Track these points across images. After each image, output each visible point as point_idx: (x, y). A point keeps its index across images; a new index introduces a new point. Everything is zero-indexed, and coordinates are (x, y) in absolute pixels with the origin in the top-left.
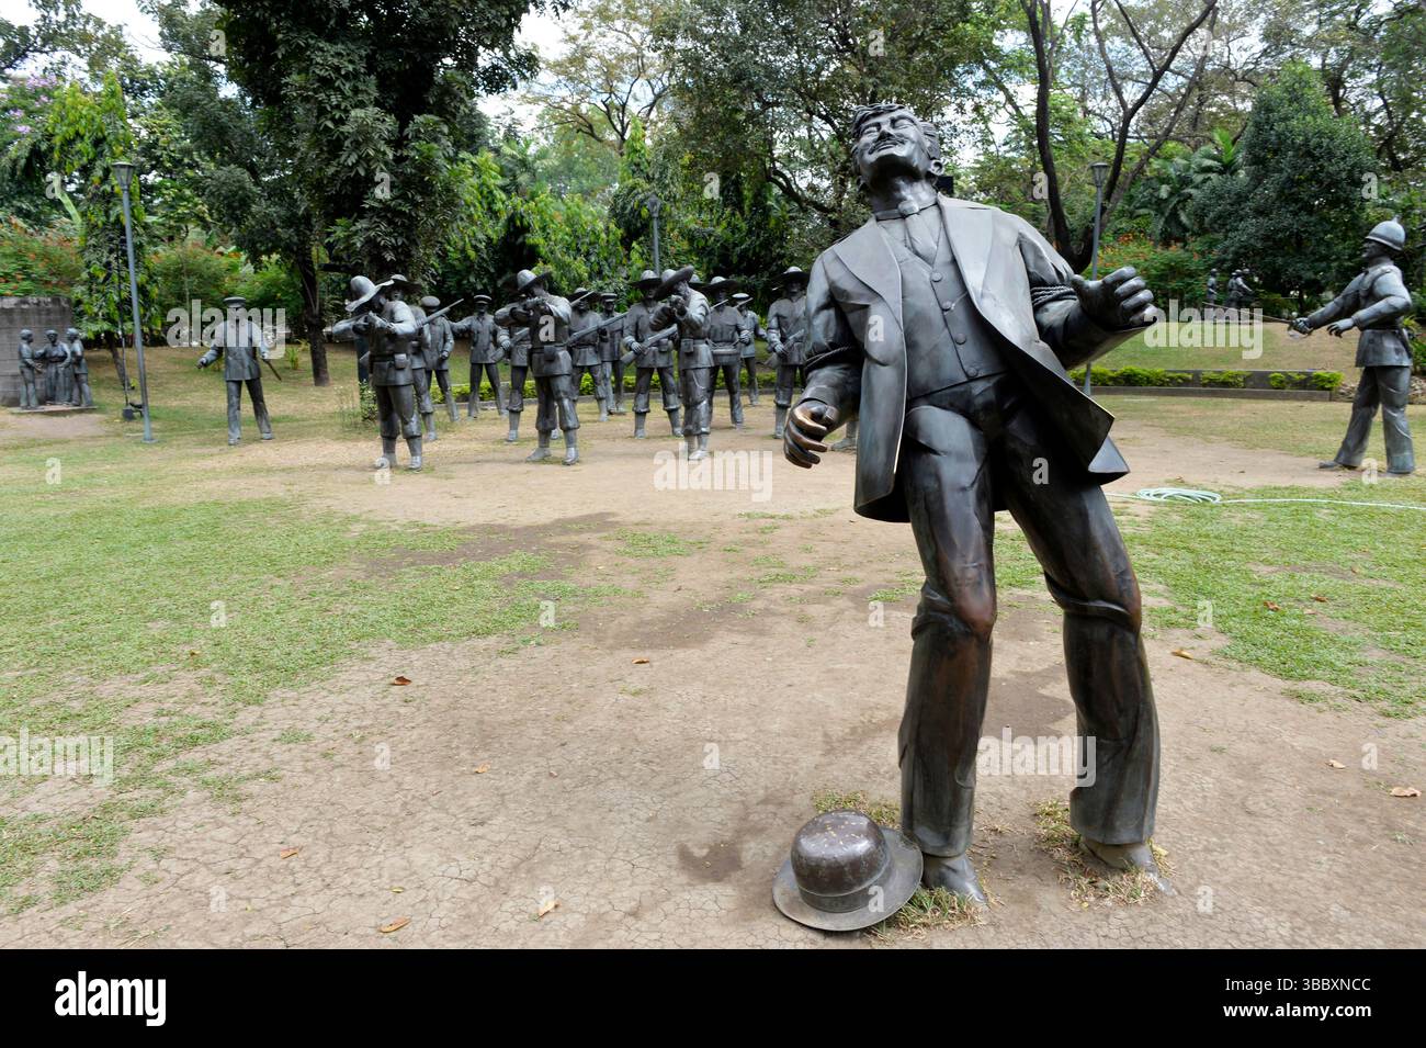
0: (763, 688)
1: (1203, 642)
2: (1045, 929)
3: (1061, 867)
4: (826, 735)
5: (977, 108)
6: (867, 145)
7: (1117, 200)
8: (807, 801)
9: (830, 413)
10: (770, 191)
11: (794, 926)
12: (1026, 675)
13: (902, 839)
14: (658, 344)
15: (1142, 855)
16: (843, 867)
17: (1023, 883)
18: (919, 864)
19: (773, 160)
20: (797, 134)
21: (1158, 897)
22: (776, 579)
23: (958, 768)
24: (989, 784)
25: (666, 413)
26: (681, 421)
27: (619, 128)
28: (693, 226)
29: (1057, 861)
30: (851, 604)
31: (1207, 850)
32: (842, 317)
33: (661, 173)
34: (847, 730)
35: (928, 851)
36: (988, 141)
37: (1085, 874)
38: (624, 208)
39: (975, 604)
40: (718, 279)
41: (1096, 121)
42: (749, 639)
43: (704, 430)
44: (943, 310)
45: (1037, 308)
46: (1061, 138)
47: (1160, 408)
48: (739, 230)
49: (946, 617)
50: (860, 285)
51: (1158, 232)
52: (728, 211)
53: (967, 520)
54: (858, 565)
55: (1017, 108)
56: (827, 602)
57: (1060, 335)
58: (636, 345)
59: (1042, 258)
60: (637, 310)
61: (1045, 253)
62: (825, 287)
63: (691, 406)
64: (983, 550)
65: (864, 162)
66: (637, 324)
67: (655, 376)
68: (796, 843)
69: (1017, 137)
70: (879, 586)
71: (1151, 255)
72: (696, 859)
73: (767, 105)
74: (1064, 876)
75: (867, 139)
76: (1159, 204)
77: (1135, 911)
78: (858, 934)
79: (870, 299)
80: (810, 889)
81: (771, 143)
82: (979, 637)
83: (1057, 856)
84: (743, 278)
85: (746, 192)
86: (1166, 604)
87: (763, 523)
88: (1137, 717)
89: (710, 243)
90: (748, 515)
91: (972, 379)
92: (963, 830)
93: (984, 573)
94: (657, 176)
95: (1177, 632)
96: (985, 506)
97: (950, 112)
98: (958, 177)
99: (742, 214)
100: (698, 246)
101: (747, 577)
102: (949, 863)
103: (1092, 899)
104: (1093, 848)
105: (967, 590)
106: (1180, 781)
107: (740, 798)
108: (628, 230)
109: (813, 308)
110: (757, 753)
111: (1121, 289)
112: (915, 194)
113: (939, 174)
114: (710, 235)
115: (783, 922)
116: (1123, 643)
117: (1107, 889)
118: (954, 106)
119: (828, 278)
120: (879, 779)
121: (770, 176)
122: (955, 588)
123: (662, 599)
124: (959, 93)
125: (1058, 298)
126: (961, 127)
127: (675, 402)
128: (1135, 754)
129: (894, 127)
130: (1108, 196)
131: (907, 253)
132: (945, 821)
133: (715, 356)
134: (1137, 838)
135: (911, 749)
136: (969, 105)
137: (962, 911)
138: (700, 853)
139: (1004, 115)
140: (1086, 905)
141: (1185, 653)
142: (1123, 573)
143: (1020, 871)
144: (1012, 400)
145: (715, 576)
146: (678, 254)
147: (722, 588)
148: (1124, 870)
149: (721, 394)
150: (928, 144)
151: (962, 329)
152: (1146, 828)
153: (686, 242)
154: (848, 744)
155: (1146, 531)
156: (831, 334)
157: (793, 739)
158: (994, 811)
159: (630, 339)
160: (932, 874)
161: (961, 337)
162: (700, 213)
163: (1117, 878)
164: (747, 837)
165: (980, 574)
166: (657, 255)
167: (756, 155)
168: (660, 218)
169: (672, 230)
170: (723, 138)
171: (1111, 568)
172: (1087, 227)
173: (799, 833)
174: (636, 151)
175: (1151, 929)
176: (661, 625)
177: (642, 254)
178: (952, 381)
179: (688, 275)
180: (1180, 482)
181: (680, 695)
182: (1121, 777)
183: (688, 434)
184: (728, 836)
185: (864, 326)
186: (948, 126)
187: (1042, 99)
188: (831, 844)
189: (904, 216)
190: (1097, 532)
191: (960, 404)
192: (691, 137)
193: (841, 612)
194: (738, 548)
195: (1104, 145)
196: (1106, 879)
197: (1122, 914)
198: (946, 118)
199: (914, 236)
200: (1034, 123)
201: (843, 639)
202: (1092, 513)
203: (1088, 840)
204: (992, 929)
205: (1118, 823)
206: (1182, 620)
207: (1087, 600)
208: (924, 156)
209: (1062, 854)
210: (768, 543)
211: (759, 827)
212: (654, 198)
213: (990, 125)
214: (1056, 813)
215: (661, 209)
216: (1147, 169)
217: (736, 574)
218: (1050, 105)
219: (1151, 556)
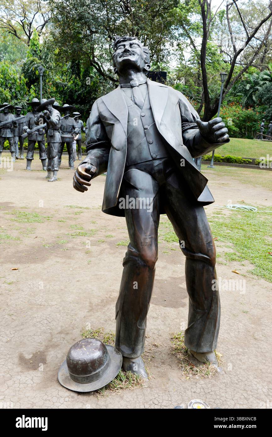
0: (67, 282)
1: (244, 267)
2: (171, 389)
3: (179, 361)
4: (90, 303)
5: (178, 45)
6: (119, 54)
7: (229, 89)
8: (79, 332)
9: (93, 169)
10: (92, 69)
11: (65, 390)
12: (174, 278)
13: (115, 350)
14: (38, 130)
15: (212, 357)
16: (88, 364)
17: (164, 368)
18: (121, 362)
19: (94, 57)
20: (104, 47)
21: (217, 374)
22: (79, 235)
23: (138, 322)
24: (155, 325)
25: (40, 160)
26: (47, 164)
27: (28, 33)
28: (58, 81)
29: (178, 359)
30: (108, 246)
31: (238, 354)
32: (103, 128)
33: (45, 56)
34: (100, 301)
35: (125, 356)
36: (182, 59)
37: (189, 364)
38: (28, 70)
39: (149, 253)
40: (66, 105)
41: (225, 56)
42: (63, 260)
43: (56, 169)
44: (145, 129)
45: (184, 131)
46: (210, 61)
47: (239, 172)
48: (78, 85)
49: (137, 259)
50: (112, 115)
51: (244, 103)
52: (74, 76)
53: (148, 219)
54: (114, 230)
55: (194, 47)
56: (98, 245)
57: (191, 143)
58: (28, 130)
59: (187, 110)
60: (30, 115)
61: (189, 109)
62: (97, 114)
63: (51, 158)
64: (153, 231)
65: (117, 61)
66: (29, 121)
67: (37, 144)
68: (69, 352)
69: (193, 59)
70: (121, 239)
71: (241, 112)
72: (26, 359)
73: (92, 32)
74: (181, 365)
75: (120, 51)
76: (246, 92)
77: (207, 380)
78: (93, 393)
79: (115, 121)
80: (73, 373)
81: (93, 49)
82: (150, 267)
83: (178, 356)
84: (78, 106)
85: (82, 69)
86: (232, 251)
87: (76, 210)
88: (212, 301)
89: (65, 89)
90: (71, 206)
91: (154, 159)
92: (140, 347)
93: (153, 241)
94: (44, 57)
95: (235, 263)
96: (156, 212)
97: (167, 45)
98: (169, 73)
99: (80, 78)
100: (61, 91)
101: (67, 233)
102: (134, 361)
103: (191, 375)
104: (192, 353)
105: (146, 248)
106: (229, 325)
107: (50, 331)
108: (29, 79)
109: (91, 123)
110: (60, 311)
111: (216, 126)
112: (137, 78)
113: (148, 70)
114: (65, 86)
115: (61, 388)
116: (208, 271)
117: (197, 371)
118: (169, 43)
119: (98, 110)
120: (110, 322)
121: (92, 63)
122: (141, 247)
123: (28, 241)
124: (172, 37)
125: (192, 128)
126: (172, 52)
127: (45, 156)
128: (211, 316)
129: (131, 47)
130: (226, 87)
131: (132, 103)
132: (133, 343)
133: (62, 138)
134: (210, 350)
135: (120, 313)
136: (175, 43)
137: (137, 382)
138: (28, 357)
139: (189, 49)
140: (188, 378)
141: (237, 272)
142: (209, 243)
143: (163, 363)
144: (170, 169)
145: (53, 232)
146: (52, 92)
147: (55, 238)
148: (204, 363)
149: (65, 154)
150: (145, 56)
151: (152, 138)
152: (214, 346)
153: (55, 88)
154: (99, 307)
155: (227, 221)
156: (98, 135)
157: (76, 305)
158: (155, 337)
159: (26, 127)
160: (126, 365)
161: (151, 141)
162: (62, 76)
163: (201, 366)
164: (51, 349)
165: (151, 241)
166: (41, 92)
167: (87, 53)
168: (44, 76)
169: (49, 82)
170: (73, 44)
171: (205, 240)
172: (217, 98)
173: (71, 348)
174: (35, 45)
175: (213, 389)
176: (26, 253)
177: (35, 91)
178: (145, 159)
179: (52, 102)
180: (243, 202)
181: (30, 285)
182: (205, 325)
183: (49, 170)
184: (42, 349)
185: (111, 132)
186: (166, 51)
187: (204, 44)
188: (83, 354)
189: (132, 87)
190: (200, 225)
191: (148, 169)
192: (59, 42)
193: (104, 250)
194: (64, 220)
195: (227, 66)
196: (197, 367)
197: (202, 382)
198: (167, 47)
199: (135, 96)
200: (200, 53)
201: (103, 261)
202: (199, 218)
203: (191, 351)
204: (149, 389)
205: (202, 344)
206: (237, 258)
207: (195, 253)
208: (143, 62)
209: (181, 356)
210: (77, 219)
211: (56, 344)
212: (41, 67)
213: (183, 52)
214: (180, 338)
215: (44, 72)
216: (243, 77)
217: (62, 231)
218: (207, 46)
219: (228, 231)
